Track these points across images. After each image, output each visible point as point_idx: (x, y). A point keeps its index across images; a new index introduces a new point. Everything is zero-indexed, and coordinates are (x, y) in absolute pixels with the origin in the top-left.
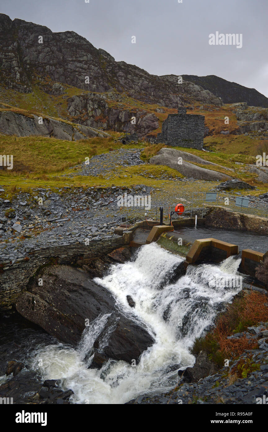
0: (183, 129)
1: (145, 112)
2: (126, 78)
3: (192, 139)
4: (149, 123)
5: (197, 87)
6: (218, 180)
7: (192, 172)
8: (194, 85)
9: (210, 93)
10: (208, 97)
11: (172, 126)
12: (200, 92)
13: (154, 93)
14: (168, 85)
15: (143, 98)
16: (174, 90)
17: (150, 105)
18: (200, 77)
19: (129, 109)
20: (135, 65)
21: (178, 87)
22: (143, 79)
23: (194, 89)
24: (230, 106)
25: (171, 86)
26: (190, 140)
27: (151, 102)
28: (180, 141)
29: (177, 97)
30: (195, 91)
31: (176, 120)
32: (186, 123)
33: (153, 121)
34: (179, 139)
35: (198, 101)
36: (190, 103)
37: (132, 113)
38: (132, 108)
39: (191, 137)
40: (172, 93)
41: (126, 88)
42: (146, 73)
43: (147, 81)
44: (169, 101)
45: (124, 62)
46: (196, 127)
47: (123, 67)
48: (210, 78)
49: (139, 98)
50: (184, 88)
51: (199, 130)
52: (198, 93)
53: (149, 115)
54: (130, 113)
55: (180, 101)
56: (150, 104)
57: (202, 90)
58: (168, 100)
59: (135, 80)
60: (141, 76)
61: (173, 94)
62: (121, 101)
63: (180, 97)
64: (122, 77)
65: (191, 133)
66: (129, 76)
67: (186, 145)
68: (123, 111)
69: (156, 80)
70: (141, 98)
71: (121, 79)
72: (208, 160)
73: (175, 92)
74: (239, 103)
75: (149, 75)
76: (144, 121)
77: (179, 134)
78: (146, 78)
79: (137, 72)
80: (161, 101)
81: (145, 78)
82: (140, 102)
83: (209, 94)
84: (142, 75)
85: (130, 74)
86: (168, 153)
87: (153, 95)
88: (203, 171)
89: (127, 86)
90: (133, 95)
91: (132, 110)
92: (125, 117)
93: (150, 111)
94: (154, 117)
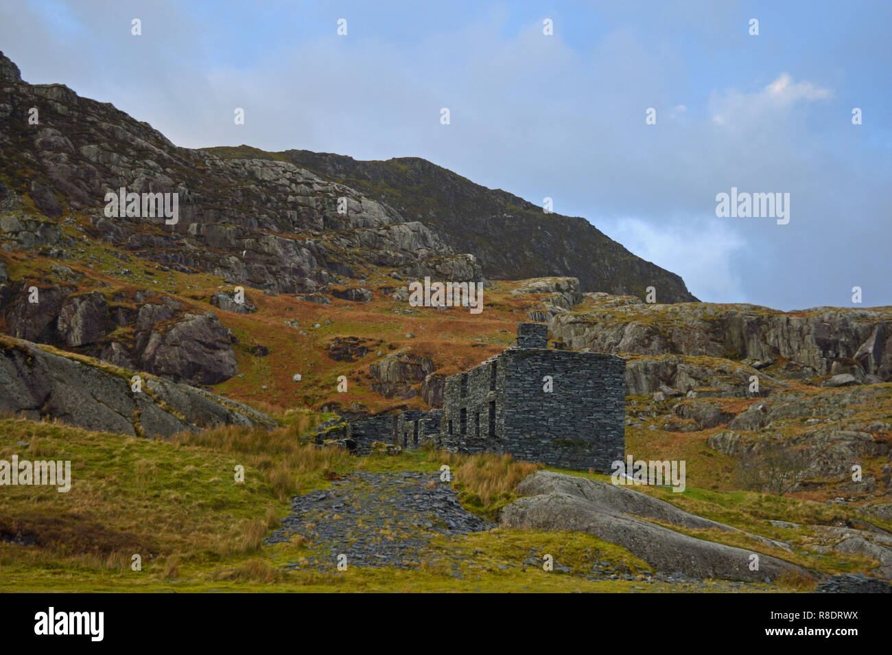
0: (555, 404)
1: (176, 305)
2: (76, 158)
3: (586, 439)
4: (195, 354)
5: (373, 209)
6: (768, 580)
7: (676, 554)
8: (364, 199)
9: (428, 233)
10: (424, 252)
11: (519, 391)
12: (388, 228)
13: (198, 228)
14: (257, 197)
15: (150, 244)
16: (284, 216)
17: (185, 275)
18: (364, 163)
19: (103, 290)
20: (110, 105)
21: (295, 205)
22: (152, 163)
23: (364, 214)
24: (515, 292)
25: (269, 200)
26: (582, 444)
27: (187, 263)
28: (547, 445)
29: (298, 247)
30: (366, 225)
31: (533, 371)
32: (566, 381)
33: (213, 347)
34: (543, 437)
35: (381, 264)
36: (351, 276)
37: (116, 308)
38: (117, 288)
39: (582, 431)
40: (275, 228)
41: (78, 199)
42: (161, 141)
43: (165, 173)
44: (267, 262)
45: (63, 88)
46: (599, 396)
47: (59, 108)
48: (403, 167)
49: (137, 244)
50: (322, 211)
51: (610, 407)
52: (383, 232)
53: (192, 320)
54: (111, 309)
55: (311, 262)
56: (183, 270)
57: (397, 223)
58: (259, 257)
59: (114, 168)
60: (143, 153)
61: (278, 234)
62: (60, 254)
63: (309, 247)
64: (58, 149)
65: (584, 416)
66: (89, 150)
67: (567, 459)
68: (77, 301)
69: (203, 171)
70: (143, 246)
71: (56, 160)
72: (698, 514)
73: (285, 226)
74: (549, 279)
75: (172, 149)
76: (174, 344)
77: (543, 419)
78: (160, 160)
79: (122, 132)
80: (233, 259)
81: (157, 161)
82: (141, 263)
83: (425, 238)
84: (147, 149)
85: (92, 140)
86: (570, 490)
87: (194, 233)
88: (714, 551)
89: (79, 192)
90: (111, 229)
91: (118, 295)
92: (85, 325)
93: (191, 302)
94: (214, 329)
